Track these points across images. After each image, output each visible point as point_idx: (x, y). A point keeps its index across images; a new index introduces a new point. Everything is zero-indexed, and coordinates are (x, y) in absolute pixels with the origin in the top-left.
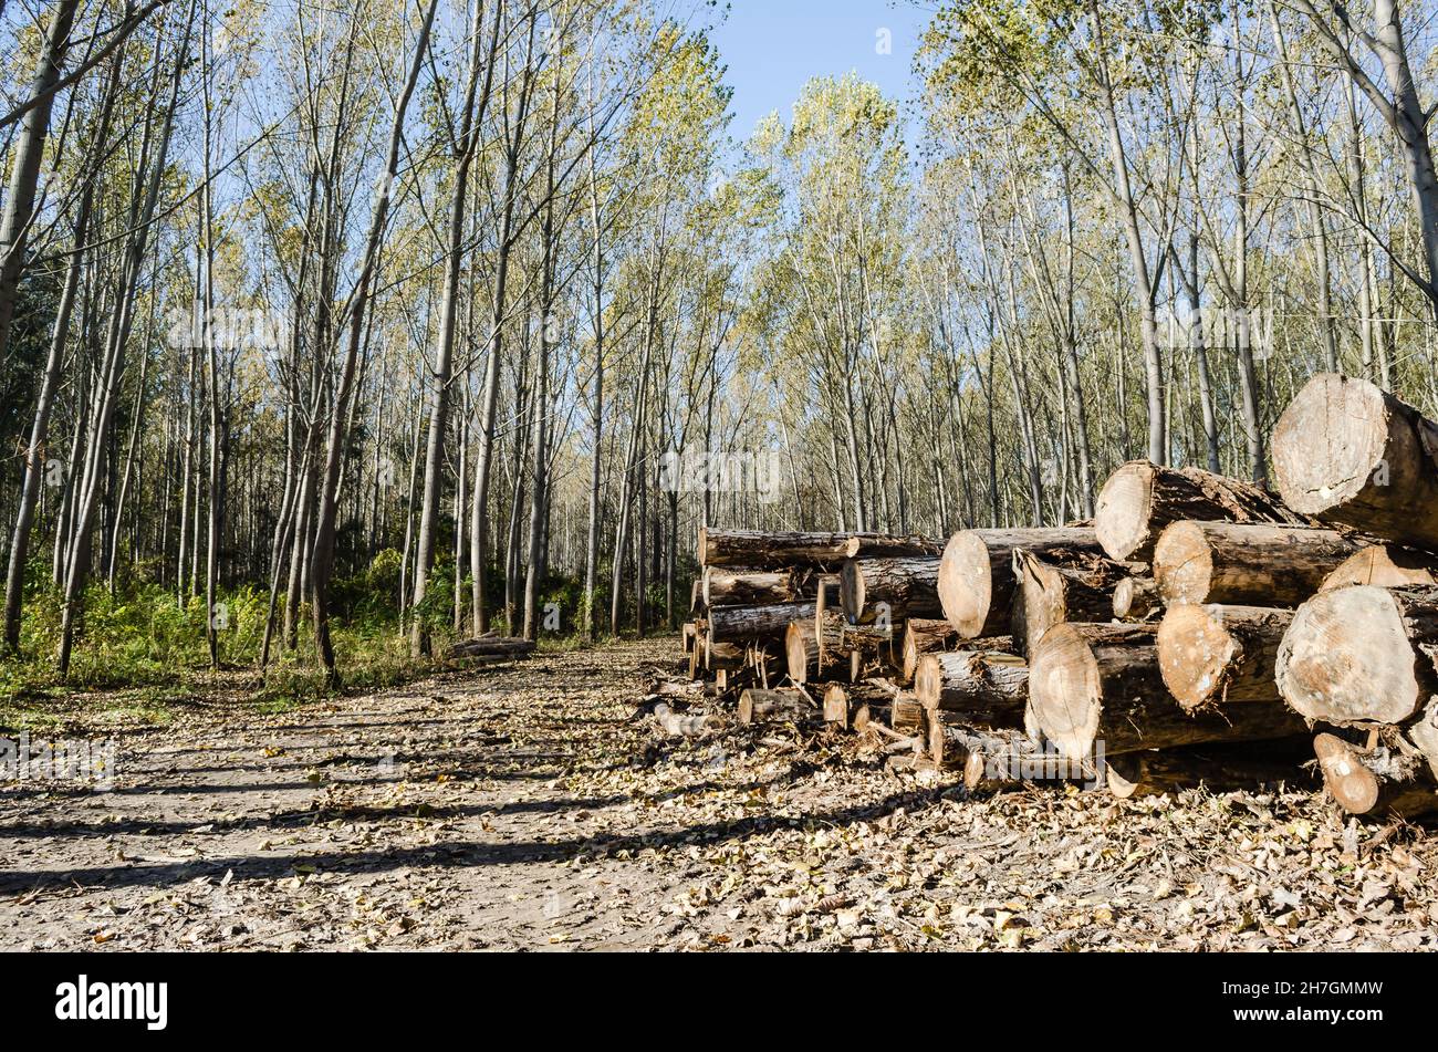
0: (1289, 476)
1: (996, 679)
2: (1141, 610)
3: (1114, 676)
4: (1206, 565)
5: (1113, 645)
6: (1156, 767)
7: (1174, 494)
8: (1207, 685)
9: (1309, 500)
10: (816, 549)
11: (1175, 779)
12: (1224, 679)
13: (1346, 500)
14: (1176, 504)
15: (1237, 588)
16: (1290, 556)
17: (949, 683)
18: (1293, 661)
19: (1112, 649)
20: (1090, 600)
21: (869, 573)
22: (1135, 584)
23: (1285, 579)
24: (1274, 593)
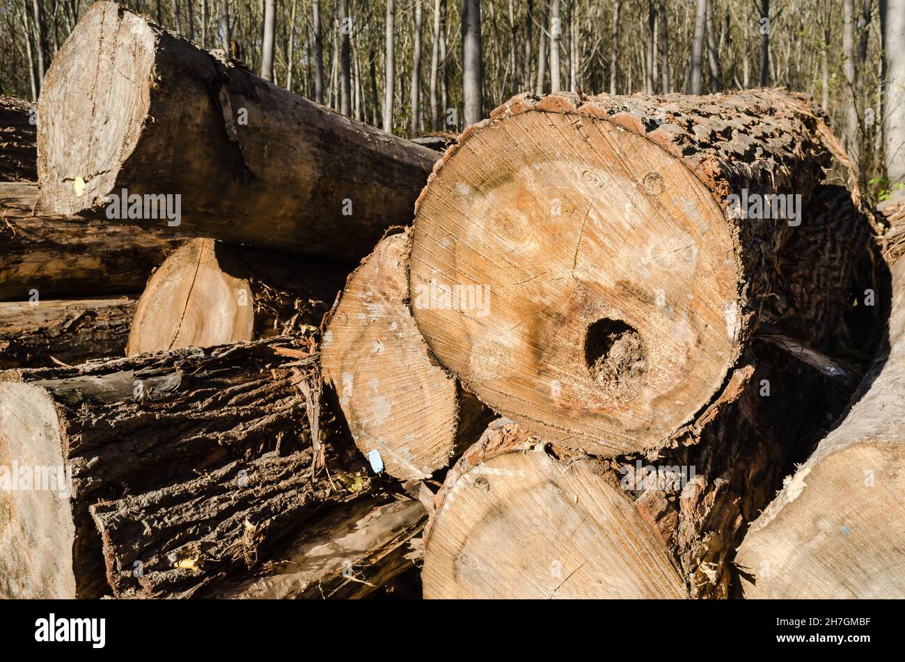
0: (49, 151)
13: (99, 202)
15: (44, 277)
23: (121, 261)
24: (108, 278)
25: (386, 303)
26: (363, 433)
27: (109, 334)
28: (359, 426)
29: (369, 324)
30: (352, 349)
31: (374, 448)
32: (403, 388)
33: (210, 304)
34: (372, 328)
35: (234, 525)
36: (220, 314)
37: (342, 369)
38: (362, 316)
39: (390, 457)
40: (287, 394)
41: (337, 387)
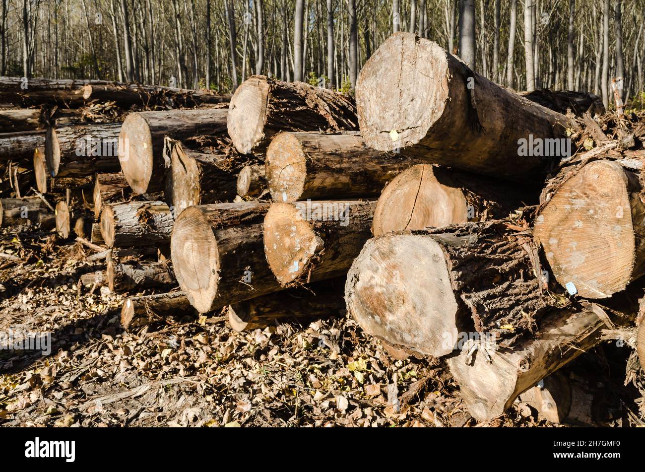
0: (367, 116)
1: (158, 224)
2: (256, 191)
3: (230, 252)
4: (301, 171)
5: (232, 226)
6: (262, 309)
7: (284, 105)
8: (297, 269)
9: (381, 140)
10: (60, 92)
11: (274, 316)
12: (309, 266)
13: (410, 144)
14: (286, 113)
15: (324, 187)
16: (364, 160)
17: (121, 230)
18: (359, 285)
19: (230, 230)
20: (221, 180)
21: (64, 140)
22: (253, 171)
23: (359, 178)
24: (351, 188)
25: (586, 199)
26: (562, 273)
27: (360, 220)
28: (560, 269)
29: (572, 211)
30: (558, 225)
31: (570, 281)
32: (595, 247)
33: (434, 202)
34: (574, 213)
35: (517, 313)
36: (441, 208)
37: (550, 237)
38: (568, 207)
39: (582, 286)
40: (518, 250)
41: (544, 247)
